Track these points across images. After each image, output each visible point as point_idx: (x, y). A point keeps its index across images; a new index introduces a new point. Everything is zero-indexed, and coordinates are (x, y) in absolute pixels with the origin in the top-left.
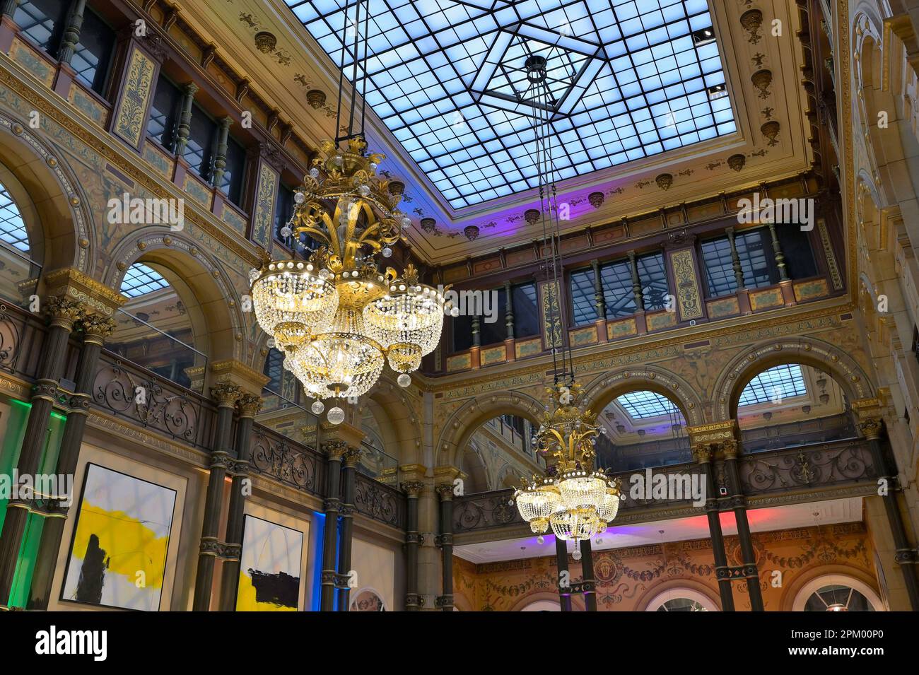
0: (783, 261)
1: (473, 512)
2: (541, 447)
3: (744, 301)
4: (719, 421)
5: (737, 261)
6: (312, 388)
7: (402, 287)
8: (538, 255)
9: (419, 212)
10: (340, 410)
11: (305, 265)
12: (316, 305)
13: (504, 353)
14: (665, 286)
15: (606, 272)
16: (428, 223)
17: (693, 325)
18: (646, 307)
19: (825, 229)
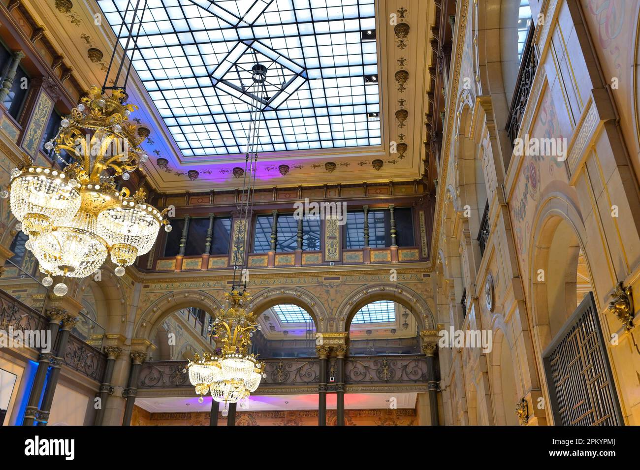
0: (395, 233)
1: (156, 375)
2: (214, 333)
3: (367, 255)
4: (337, 331)
5: (367, 228)
7: (132, 204)
8: (237, 199)
9: (157, 153)
10: (65, 286)
11: (59, 173)
13: (200, 264)
14: (318, 236)
15: (282, 219)
16: (163, 162)
17: (332, 265)
18: (304, 248)
19: (423, 218)
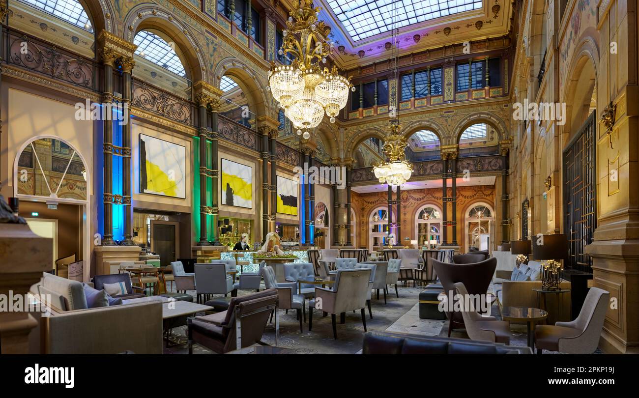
0: (489, 78)
1: (359, 175)
2: (385, 151)
3: (470, 95)
4: (452, 144)
5: (471, 75)
6: (297, 124)
7: (331, 77)
8: (389, 66)
9: (337, 42)
10: (308, 133)
11: (290, 67)
12: (296, 87)
13: (373, 112)
14: (440, 85)
15: (418, 76)
16: (341, 48)
17: (449, 103)
18: (432, 94)
19: (507, 65)
